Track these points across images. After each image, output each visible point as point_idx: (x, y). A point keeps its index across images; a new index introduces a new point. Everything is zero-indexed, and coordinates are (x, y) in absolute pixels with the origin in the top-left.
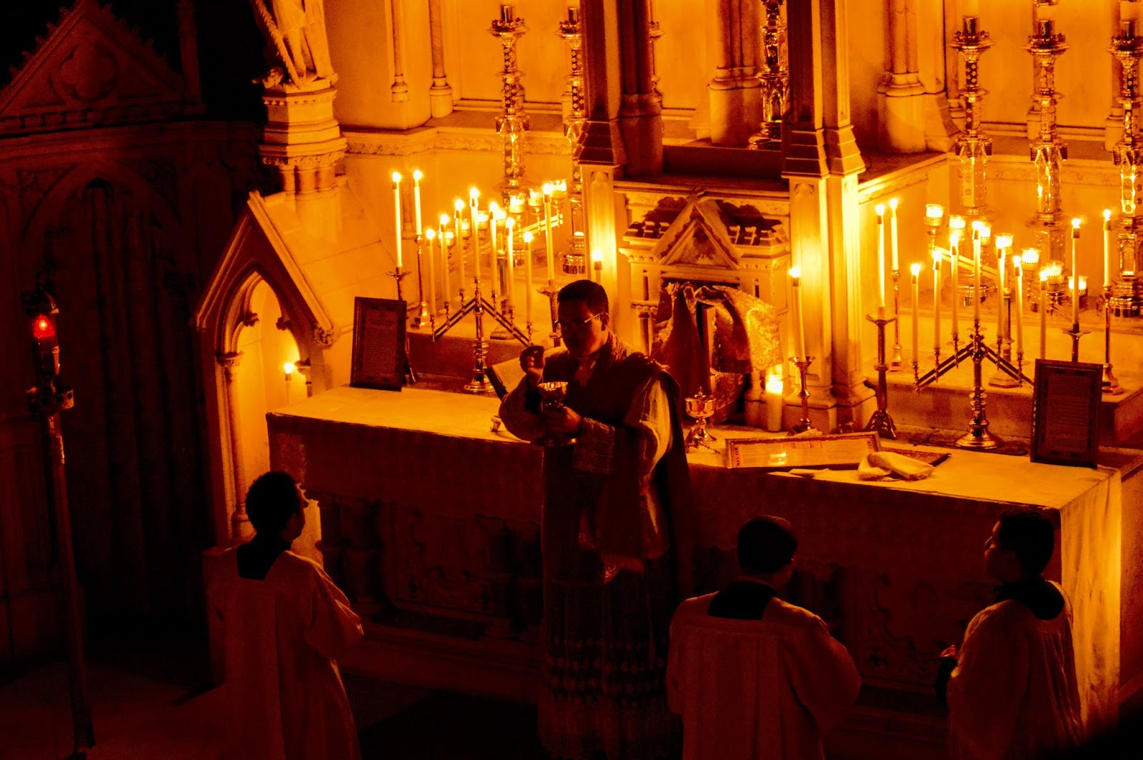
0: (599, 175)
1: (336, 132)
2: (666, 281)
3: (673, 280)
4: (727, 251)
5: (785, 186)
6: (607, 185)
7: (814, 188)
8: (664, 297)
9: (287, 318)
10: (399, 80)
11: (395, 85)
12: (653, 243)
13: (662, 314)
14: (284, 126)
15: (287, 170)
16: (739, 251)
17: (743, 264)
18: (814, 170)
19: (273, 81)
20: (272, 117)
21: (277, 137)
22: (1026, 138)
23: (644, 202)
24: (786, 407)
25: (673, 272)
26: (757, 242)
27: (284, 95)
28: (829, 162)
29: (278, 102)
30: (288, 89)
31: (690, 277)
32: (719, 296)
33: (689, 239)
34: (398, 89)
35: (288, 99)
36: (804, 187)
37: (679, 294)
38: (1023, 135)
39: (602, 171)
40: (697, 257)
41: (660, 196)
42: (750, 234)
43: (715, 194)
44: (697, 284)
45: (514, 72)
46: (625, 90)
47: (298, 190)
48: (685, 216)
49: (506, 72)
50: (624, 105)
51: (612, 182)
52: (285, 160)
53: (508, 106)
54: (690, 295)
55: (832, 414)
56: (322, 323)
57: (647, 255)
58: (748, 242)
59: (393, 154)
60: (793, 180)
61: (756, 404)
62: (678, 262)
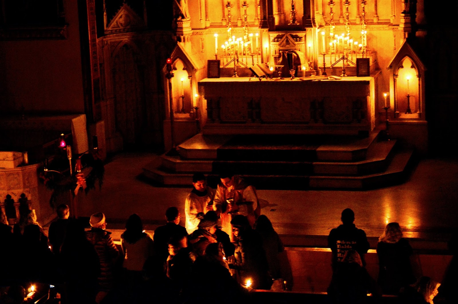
0: (265, 31)
1: (191, 29)
2: (280, 50)
3: (281, 50)
4: (293, 43)
5: (305, 30)
6: (267, 33)
7: (311, 30)
8: (280, 54)
9: (185, 68)
10: (202, 18)
11: (201, 20)
12: (278, 43)
13: (279, 57)
14: (182, 28)
15: (182, 37)
16: (296, 43)
17: (297, 46)
18: (311, 26)
19: (180, 18)
20: (179, 26)
21: (180, 30)
22: (339, 23)
23: (273, 36)
24: (306, 72)
25: (281, 48)
26: (300, 41)
27: (182, 21)
28: (314, 25)
29: (181, 23)
30: (183, 20)
31: (285, 49)
32: (293, 52)
33: (285, 42)
34: (202, 20)
35: (183, 22)
36: (309, 30)
37: (283, 53)
38: (338, 22)
39: (266, 30)
40: (286, 45)
41: (277, 34)
42: (298, 40)
43: (289, 33)
44: (287, 50)
45: (230, 15)
46: (269, 14)
47: (184, 41)
48: (284, 37)
49: (229, 15)
50: (268, 17)
51: (268, 32)
52: (182, 35)
53: (229, 22)
54: (285, 53)
55: (315, 72)
56: (195, 68)
57: (276, 45)
58: (298, 41)
59: (200, 34)
60: (307, 29)
61: (299, 73)
62: (282, 47)
